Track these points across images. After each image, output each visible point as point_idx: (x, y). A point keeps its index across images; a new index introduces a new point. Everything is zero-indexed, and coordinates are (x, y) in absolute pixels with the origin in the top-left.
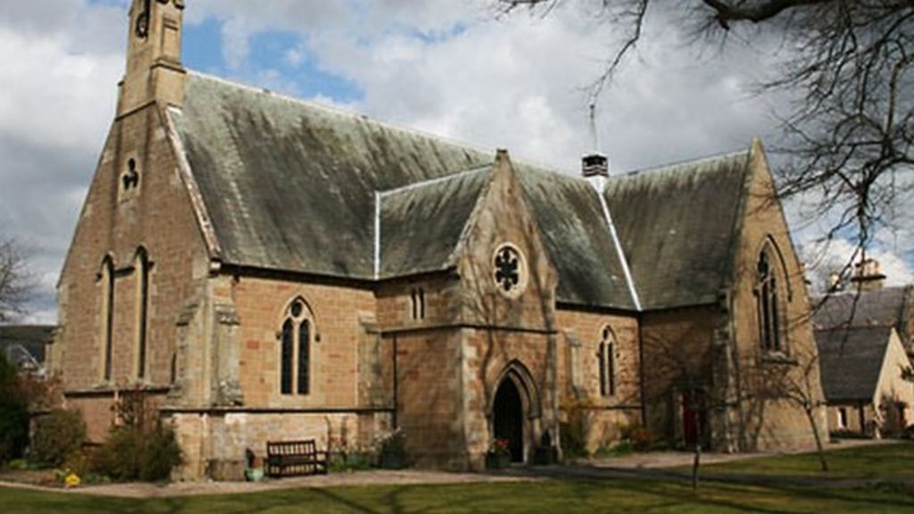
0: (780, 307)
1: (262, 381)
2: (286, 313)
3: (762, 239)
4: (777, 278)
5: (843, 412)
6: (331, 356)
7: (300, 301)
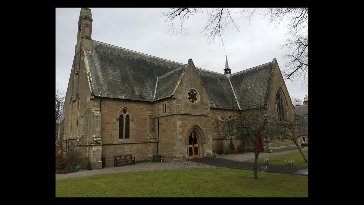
0: (284, 108)
1: (111, 134)
2: (121, 112)
3: (277, 88)
4: (283, 99)
5: (304, 138)
6: (137, 126)
7: (125, 108)
